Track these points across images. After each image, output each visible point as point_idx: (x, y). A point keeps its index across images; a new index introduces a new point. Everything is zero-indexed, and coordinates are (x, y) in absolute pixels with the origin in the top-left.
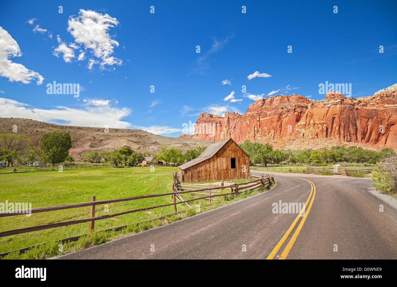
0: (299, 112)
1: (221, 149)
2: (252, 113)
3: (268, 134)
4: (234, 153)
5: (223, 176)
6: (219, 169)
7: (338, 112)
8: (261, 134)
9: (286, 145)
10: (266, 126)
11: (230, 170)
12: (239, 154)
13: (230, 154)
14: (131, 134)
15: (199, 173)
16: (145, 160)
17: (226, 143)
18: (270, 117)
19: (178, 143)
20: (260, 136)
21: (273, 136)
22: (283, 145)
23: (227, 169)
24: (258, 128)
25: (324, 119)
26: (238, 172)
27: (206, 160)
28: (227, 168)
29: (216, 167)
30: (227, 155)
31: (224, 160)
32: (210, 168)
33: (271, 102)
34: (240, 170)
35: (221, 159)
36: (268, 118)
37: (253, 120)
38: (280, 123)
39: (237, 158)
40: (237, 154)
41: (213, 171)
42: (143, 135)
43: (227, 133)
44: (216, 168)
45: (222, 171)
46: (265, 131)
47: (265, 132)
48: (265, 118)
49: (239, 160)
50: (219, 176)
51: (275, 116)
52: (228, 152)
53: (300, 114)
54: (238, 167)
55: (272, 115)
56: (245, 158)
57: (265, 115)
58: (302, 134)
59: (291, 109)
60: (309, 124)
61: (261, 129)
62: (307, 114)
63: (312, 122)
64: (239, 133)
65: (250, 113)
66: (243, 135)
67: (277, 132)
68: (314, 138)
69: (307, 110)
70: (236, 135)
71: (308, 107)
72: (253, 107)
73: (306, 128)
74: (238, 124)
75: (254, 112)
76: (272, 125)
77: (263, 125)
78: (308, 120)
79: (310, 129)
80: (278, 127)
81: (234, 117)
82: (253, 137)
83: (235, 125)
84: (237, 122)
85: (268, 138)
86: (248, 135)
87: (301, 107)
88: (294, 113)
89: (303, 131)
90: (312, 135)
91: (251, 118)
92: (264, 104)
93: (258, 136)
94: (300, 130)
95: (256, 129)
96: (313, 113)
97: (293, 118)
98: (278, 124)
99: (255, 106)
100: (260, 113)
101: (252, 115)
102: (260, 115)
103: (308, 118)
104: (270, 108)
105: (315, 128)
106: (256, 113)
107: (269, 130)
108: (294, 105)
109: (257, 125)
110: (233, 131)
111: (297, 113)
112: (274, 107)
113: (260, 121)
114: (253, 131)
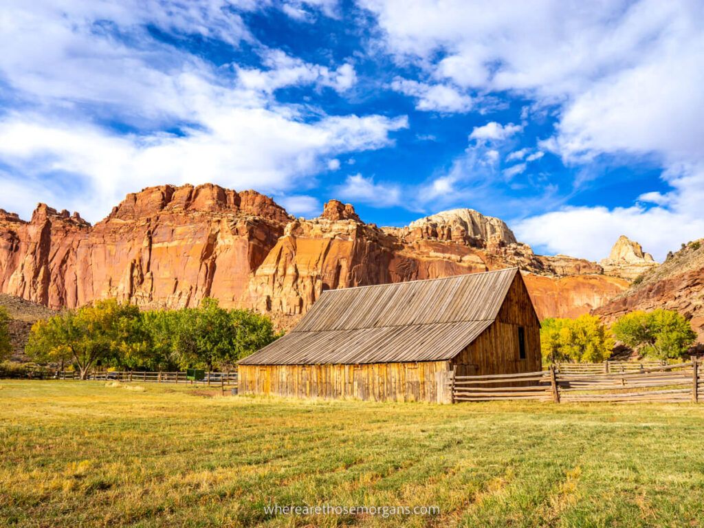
0: (261, 241)
2: (129, 222)
7: (349, 254)
8: (149, 288)
10: (167, 266)
18: (184, 243)
20: (148, 295)
21: (184, 297)
24: (144, 270)
25: (319, 266)
33: (189, 198)
36: (175, 243)
37: (129, 245)
38: (209, 262)
43: (36, 274)
46: (165, 281)
47: (164, 285)
48: (166, 244)
51: (198, 242)
53: (261, 246)
55: (188, 238)
57: (168, 235)
58: (265, 299)
59: (242, 228)
60: (284, 274)
61: (152, 274)
62: (282, 248)
63: (291, 270)
64: (76, 280)
65: (123, 222)
66: (89, 288)
67: (199, 288)
68: (292, 311)
69: (281, 238)
70: (66, 287)
71: (285, 230)
72: (133, 204)
73: (277, 285)
74: (78, 249)
75: (133, 221)
76: (187, 266)
77: (160, 264)
78: (281, 264)
79: (284, 289)
80: (202, 274)
81: (68, 228)
82: (127, 297)
83: (68, 253)
84: (76, 243)
85: (170, 303)
86: (109, 288)
87: (266, 227)
88: (249, 241)
89: (267, 291)
90: (288, 304)
91: (123, 237)
92: (170, 201)
93: (141, 294)
94: (259, 288)
95: (136, 273)
96: (295, 249)
97: (244, 254)
98: (204, 267)
99: (139, 202)
100: (154, 226)
101: (126, 230)
102: (155, 233)
103: (282, 260)
104: (186, 215)
105: (295, 287)
106: (142, 222)
107: (176, 279)
108: (250, 218)
109: (140, 261)
110: (55, 271)
111: (256, 244)
112: (196, 214)
113: (150, 250)
114: (128, 277)
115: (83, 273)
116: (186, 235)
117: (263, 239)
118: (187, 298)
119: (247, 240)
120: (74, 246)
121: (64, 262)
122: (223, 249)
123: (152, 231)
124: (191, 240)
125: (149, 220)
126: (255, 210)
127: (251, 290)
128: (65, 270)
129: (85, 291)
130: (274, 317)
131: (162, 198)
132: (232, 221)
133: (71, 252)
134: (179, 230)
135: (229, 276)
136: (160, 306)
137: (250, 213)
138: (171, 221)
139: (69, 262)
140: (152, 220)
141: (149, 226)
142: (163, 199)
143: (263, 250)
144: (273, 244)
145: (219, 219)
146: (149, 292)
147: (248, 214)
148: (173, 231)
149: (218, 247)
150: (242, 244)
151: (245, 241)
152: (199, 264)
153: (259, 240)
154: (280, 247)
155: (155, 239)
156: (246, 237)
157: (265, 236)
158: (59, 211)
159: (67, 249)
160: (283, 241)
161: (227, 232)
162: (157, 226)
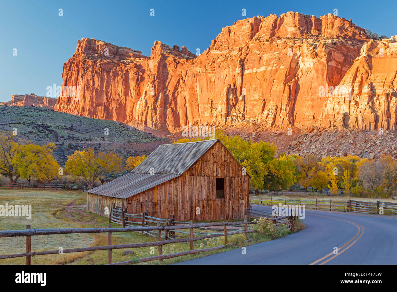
0: (339, 62)
1: (199, 159)
2: (225, 52)
3: (261, 110)
4: (222, 168)
6: (194, 198)
8: (242, 109)
9: (303, 143)
11: (214, 200)
12: (231, 171)
13: (215, 170)
15: (156, 205)
18: (269, 68)
20: (241, 115)
21: (271, 116)
22: (296, 142)
23: (208, 200)
24: (238, 93)
26: (227, 205)
27: (170, 181)
28: (208, 197)
29: (187, 195)
30: (210, 173)
31: (204, 181)
32: (176, 196)
33: (275, 27)
34: (231, 202)
35: (198, 180)
36: (263, 69)
37: (225, 72)
38: (292, 84)
39: (227, 178)
40: (229, 170)
41: (182, 202)
43: (156, 100)
45: (199, 202)
47: (254, 106)
48: (255, 70)
49: (232, 182)
51: (282, 67)
52: (212, 166)
53: (340, 67)
54: (227, 196)
56: (243, 180)
57: (257, 62)
58: (341, 117)
59: (320, 51)
60: (360, 93)
61: (244, 97)
62: (358, 67)
63: (366, 89)
64: (186, 103)
65: (220, 52)
66: (196, 110)
67: (284, 107)
68: (368, 128)
69: (357, 58)
70: (178, 110)
71: (362, 50)
72: (227, 36)
73: (353, 103)
74: (186, 78)
75: (227, 51)
76: (273, 89)
77: (250, 87)
78: (357, 84)
79: (360, 107)
80: (286, 96)
81: (178, 60)
82: (224, 117)
83: (178, 82)
84: (184, 73)
85: (259, 122)
86: (211, 110)
87: (344, 48)
88: (328, 63)
89: (344, 109)
90: (363, 121)
91: (221, 66)
92: (258, 31)
93: (235, 114)
94: (336, 106)
95: (231, 97)
96: (371, 69)
97: (323, 75)
98: (287, 89)
99: (232, 34)
100: (245, 54)
101: (223, 59)
102: (246, 61)
103: (358, 79)
104: (271, 43)
105: (371, 105)
106: (235, 53)
107: (264, 100)
108: (329, 41)
109: (234, 85)
110: (170, 97)
111: (334, 65)
112: (280, 42)
113: (242, 76)
114: (225, 100)
115: (190, 97)
116: (271, 61)
117: (341, 61)
118: (273, 116)
119: (325, 62)
120: (183, 76)
121: (176, 89)
122: (304, 72)
123: (243, 58)
124: (275, 65)
125: (240, 50)
126: (335, 32)
127: (329, 109)
128: (177, 96)
129: (192, 113)
130: (349, 133)
131: (250, 29)
132: (311, 45)
133: (181, 80)
134: (265, 57)
135: (309, 96)
136: (251, 124)
137: (329, 36)
138: (258, 50)
139: (180, 89)
140: (243, 49)
141: (241, 55)
142: (252, 30)
143: (341, 70)
144: (351, 64)
145: (300, 44)
146: (242, 112)
147: (328, 38)
148: (260, 58)
149: (299, 70)
150: (320, 67)
151: (323, 63)
152: (283, 86)
153: (337, 62)
154: (357, 67)
155: (246, 66)
156: (324, 60)
157: (344, 58)
158: (171, 47)
159: (178, 78)
160: (360, 61)
161: (307, 56)
162: (247, 55)
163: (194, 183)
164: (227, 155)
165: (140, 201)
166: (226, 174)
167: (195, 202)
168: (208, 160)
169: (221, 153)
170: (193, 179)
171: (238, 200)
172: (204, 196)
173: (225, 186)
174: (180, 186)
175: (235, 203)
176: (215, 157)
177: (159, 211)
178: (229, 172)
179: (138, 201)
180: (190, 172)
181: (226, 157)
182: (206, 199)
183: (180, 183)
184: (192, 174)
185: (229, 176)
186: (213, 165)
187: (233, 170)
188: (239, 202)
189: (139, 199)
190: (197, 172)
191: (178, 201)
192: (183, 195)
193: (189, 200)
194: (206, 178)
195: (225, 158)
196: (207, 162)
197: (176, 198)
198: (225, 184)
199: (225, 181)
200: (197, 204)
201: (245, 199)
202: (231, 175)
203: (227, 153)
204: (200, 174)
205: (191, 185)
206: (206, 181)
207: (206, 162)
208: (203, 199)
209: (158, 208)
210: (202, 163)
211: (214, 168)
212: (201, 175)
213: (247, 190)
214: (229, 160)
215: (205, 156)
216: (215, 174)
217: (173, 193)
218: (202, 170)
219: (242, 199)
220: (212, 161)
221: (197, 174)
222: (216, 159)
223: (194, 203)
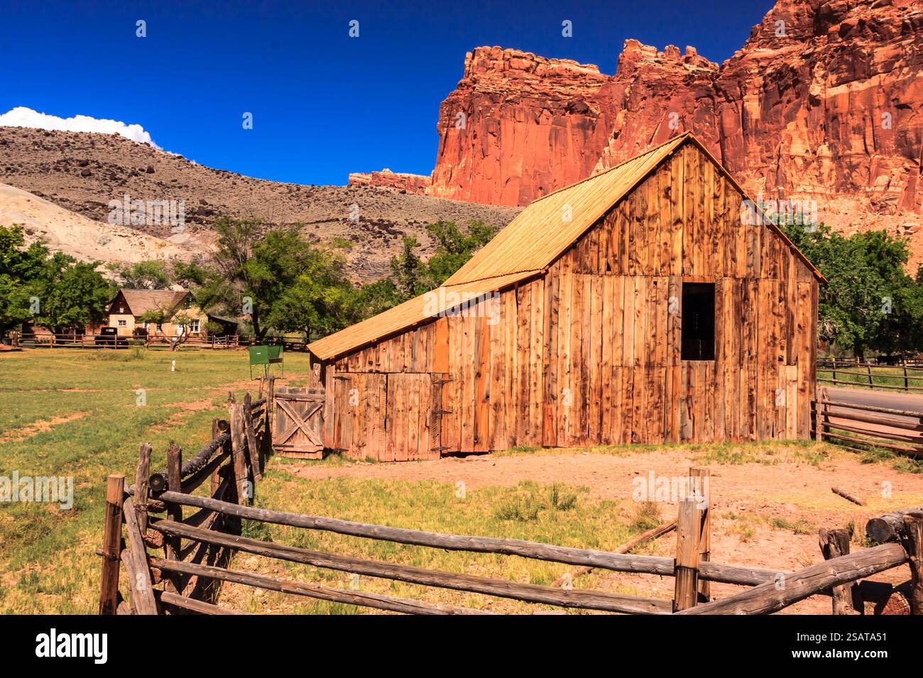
2: (783, 49)
3: (868, 178)
4: (707, 246)
5: (619, 411)
6: (592, 362)
10: (859, 130)
11: (676, 367)
12: (741, 256)
13: (677, 250)
14: (58, 156)
15: (442, 383)
16: (128, 311)
17: (652, 173)
18: (890, 80)
19: (333, 216)
23: (649, 366)
24: (814, 140)
26: (728, 384)
28: (651, 353)
29: (567, 347)
30: (657, 263)
31: (633, 294)
32: (524, 350)
34: (744, 375)
35: (608, 290)
36: (874, 81)
39: (728, 284)
40: (733, 252)
41: (548, 372)
42: (126, 164)
44: (568, 352)
45: (614, 374)
46: (855, 161)
47: (853, 168)
49: (746, 298)
50: (593, 410)
52: (664, 236)
54: (729, 352)
56: (791, 289)
65: (772, 53)
75: (789, 48)
102: (832, 66)
123: (826, 61)
124: (905, 70)
134: (880, 53)
155: (834, 78)
163: (594, 302)
164: (727, 195)
165: (381, 369)
166: (720, 269)
167: (600, 374)
168: (649, 212)
169: (702, 187)
170: (587, 286)
171: (773, 366)
172: (633, 351)
173: (717, 313)
174: (538, 311)
175: (760, 377)
176: (675, 204)
177: (456, 406)
178: (734, 260)
179: (374, 368)
180: (575, 260)
181: (721, 201)
182: (643, 363)
183: (537, 302)
184: (583, 269)
185: (734, 277)
186: (670, 231)
187: (750, 253)
188: (775, 373)
189: (378, 360)
190: (603, 261)
191: (533, 368)
192: (548, 346)
193: (575, 365)
194: (640, 282)
195: (716, 204)
196: (645, 222)
197: (524, 358)
198: (717, 306)
199: (720, 293)
200: (605, 381)
201: (800, 363)
202: (742, 272)
203: (727, 188)
204: (615, 268)
205: (583, 311)
206: (643, 296)
207: (638, 220)
208: (632, 363)
209: (452, 393)
210: (623, 224)
211: (672, 246)
212: (621, 272)
213: (808, 331)
214: (732, 213)
215: (637, 196)
216: (677, 267)
217: (508, 339)
218: (623, 252)
219: (789, 364)
220: (666, 217)
221: (603, 267)
222: (681, 211)
223: (594, 376)
